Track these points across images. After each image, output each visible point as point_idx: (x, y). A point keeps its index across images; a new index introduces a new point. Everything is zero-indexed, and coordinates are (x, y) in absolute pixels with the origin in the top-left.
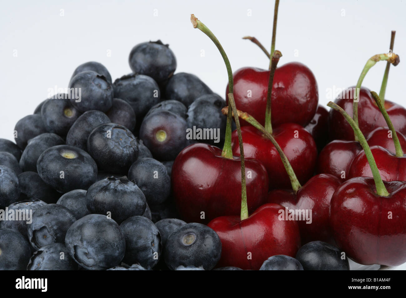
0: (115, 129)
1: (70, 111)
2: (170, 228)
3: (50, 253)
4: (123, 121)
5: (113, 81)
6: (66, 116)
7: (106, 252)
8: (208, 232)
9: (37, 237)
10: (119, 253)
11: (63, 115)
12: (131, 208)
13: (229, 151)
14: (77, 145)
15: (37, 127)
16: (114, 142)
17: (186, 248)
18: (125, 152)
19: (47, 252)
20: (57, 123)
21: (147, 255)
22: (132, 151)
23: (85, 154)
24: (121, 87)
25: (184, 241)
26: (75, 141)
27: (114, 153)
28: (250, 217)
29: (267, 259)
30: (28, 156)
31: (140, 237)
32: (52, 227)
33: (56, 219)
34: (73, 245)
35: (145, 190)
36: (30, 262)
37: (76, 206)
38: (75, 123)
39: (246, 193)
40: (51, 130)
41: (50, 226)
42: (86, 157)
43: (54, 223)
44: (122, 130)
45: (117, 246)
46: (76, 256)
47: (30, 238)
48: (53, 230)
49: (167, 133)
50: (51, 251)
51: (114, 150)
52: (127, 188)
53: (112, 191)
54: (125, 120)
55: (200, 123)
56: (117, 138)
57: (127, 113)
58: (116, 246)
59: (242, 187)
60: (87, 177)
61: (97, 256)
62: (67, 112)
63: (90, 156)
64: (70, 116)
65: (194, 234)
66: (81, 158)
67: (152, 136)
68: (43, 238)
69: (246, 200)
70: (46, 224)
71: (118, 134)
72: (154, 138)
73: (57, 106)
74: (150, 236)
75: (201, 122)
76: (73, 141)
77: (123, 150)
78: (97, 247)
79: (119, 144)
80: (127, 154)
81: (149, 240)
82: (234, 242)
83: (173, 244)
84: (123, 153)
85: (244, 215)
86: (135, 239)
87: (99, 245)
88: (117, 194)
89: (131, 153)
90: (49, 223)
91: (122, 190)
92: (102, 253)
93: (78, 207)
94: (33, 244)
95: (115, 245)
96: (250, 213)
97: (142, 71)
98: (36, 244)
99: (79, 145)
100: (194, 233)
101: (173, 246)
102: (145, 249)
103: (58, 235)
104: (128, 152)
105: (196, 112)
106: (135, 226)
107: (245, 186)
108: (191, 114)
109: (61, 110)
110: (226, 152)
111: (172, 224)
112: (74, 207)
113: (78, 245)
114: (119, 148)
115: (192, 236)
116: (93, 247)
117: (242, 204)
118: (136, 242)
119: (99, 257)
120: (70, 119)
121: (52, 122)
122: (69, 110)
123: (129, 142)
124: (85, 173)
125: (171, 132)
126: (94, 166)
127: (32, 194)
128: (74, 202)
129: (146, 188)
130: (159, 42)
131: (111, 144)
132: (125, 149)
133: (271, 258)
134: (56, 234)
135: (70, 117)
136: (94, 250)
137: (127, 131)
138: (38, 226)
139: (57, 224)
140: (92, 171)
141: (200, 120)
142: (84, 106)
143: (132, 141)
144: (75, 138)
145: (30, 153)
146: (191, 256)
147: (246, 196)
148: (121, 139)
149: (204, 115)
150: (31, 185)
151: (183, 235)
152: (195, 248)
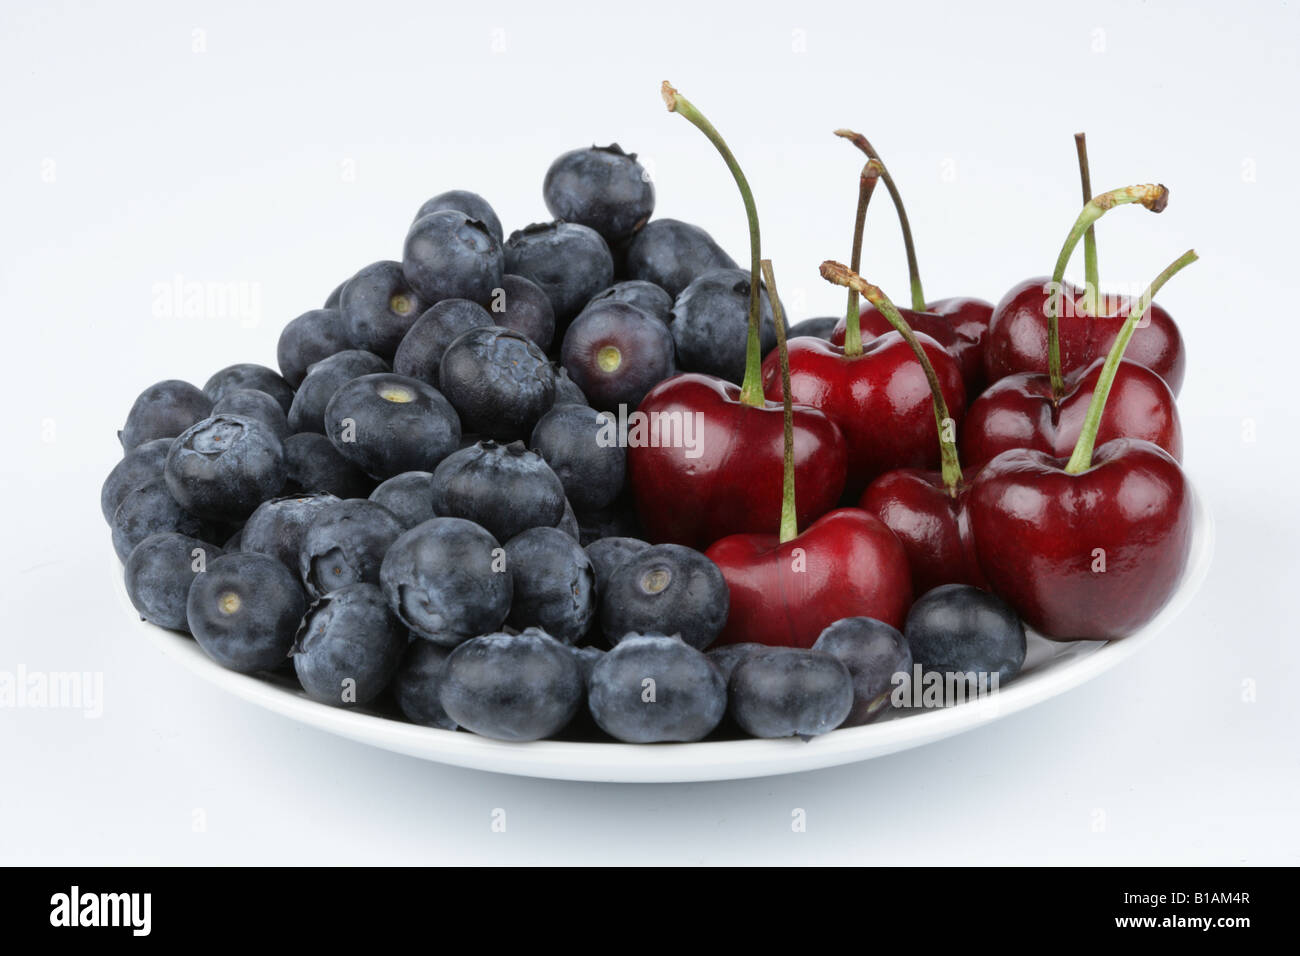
0: (502, 340)
1: (406, 302)
2: (618, 556)
3: (347, 603)
4: (526, 325)
5: (506, 237)
6: (396, 311)
7: (467, 600)
8: (698, 564)
9: (321, 572)
10: (497, 603)
11: (389, 309)
12: (529, 511)
13: (754, 390)
14: (418, 375)
15: (329, 336)
16: (498, 368)
17: (648, 598)
18: (525, 391)
19: (340, 601)
20: (373, 327)
21: (563, 612)
22: (539, 390)
23: (434, 394)
24: (524, 249)
25: (644, 584)
26: (414, 367)
27: (497, 392)
28: (802, 534)
29: (829, 625)
30: (308, 402)
31: (546, 572)
32: (353, 549)
33: (363, 532)
34: (396, 585)
35: (568, 475)
36: (303, 623)
37: (410, 508)
38: (414, 326)
39: (793, 483)
40: (361, 343)
41: (349, 547)
42: (434, 401)
43: (357, 539)
44: (519, 343)
45: (493, 586)
46: (403, 609)
47: (305, 575)
48: (356, 554)
49: (622, 353)
50: (350, 598)
51: (499, 386)
52: (522, 466)
53: (488, 470)
54: (530, 324)
55: (700, 333)
56: (506, 359)
57: (534, 307)
58: (490, 586)
59: (785, 471)
60: (437, 444)
61: (450, 608)
62: (399, 303)
63: (443, 398)
64: (404, 312)
65: (667, 569)
66: (423, 401)
67: (588, 359)
68: (334, 574)
69: (792, 498)
70: (340, 542)
71: (508, 351)
72: (593, 363)
73: (376, 288)
74: (569, 570)
75: (702, 329)
76: (410, 368)
77: (519, 386)
78: (448, 588)
79: (511, 373)
80: (529, 396)
81: (566, 579)
82: (760, 590)
83: (621, 591)
84: (519, 392)
85: (788, 530)
86: (534, 576)
87: (453, 583)
88: (499, 477)
89: (537, 392)
90: (347, 540)
91: (509, 469)
92: (460, 600)
93: (414, 509)
94: (310, 587)
95: (487, 585)
96: (801, 527)
97: (573, 215)
98: (317, 588)
99: (421, 375)
100: (667, 566)
101: (620, 597)
102: (557, 598)
103: (367, 567)
104: (530, 391)
105: (691, 307)
106: (536, 548)
107: (793, 468)
108: (680, 312)
109: (385, 298)
110: (748, 393)
111: (620, 549)
112: (405, 509)
113: (407, 583)
114: (508, 381)
115: (664, 573)
116: (439, 587)
117: (783, 508)
118: (538, 583)
119: (454, 610)
120: (404, 318)
121: (363, 325)
122: (402, 299)
123: (534, 370)
124: (433, 434)
125: (631, 350)
126: (454, 421)
127: (312, 481)
128: (405, 498)
129: (571, 470)
130: (614, 150)
131: (492, 371)
132: (523, 385)
133: (837, 624)
134: (362, 565)
135: (405, 315)
136: (442, 595)
137: (529, 344)
138: (322, 546)
139: (364, 543)
140: (449, 432)
141: (700, 327)
142: (437, 289)
143: (541, 367)
144: (414, 359)
145: (313, 393)
146: (658, 618)
147: (793, 491)
148: (515, 362)
149: (710, 316)
150: (310, 461)
151: (643, 572)
152: (668, 599)
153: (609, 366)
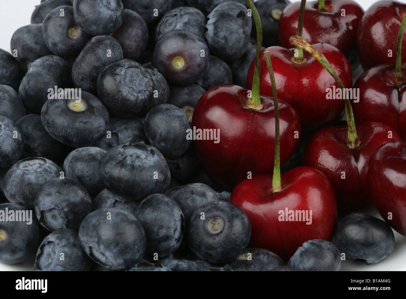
0: (128, 70)
1: (75, 31)
2: (193, 200)
3: (62, 246)
4: (135, 41)
6: (71, 37)
7: (125, 257)
9: (46, 216)
10: (140, 255)
11: (67, 36)
12: (150, 187)
13: (256, 99)
14: (85, 81)
15: (37, 43)
16: (127, 88)
17: (212, 235)
18: (140, 98)
19: (58, 244)
20: (60, 46)
21: (170, 244)
22: (147, 96)
23: (96, 103)
25: (209, 227)
26: (83, 77)
27: (128, 100)
28: (284, 189)
29: (302, 245)
30: (29, 87)
31: (161, 227)
32: (62, 209)
33: (67, 200)
34: (88, 246)
36: (39, 251)
37: (87, 172)
39: (279, 159)
41: (61, 208)
42: (96, 108)
43: (64, 204)
44: (137, 69)
45: (137, 249)
46: (92, 254)
47: (38, 218)
48: (64, 212)
49: (185, 61)
50: (63, 244)
51: (128, 98)
52: (146, 163)
53: (129, 167)
54: (137, 40)
55: (221, 40)
56: (131, 81)
57: (138, 30)
58: (136, 249)
59: (275, 153)
60: (98, 132)
61: (116, 261)
62: (72, 31)
64: (75, 36)
65: (221, 219)
66: (90, 109)
67: (168, 63)
68: (53, 218)
69: (279, 166)
70: (55, 206)
71: (131, 76)
72: (170, 65)
73: (60, 26)
74: (172, 224)
76: (81, 77)
77: (138, 96)
78: (115, 253)
79: (133, 89)
80: (142, 100)
81: (171, 229)
83: (198, 231)
84: (137, 99)
85: (277, 185)
86: (156, 229)
87: (118, 250)
88: (135, 171)
89: (146, 97)
90: (59, 205)
91: (139, 166)
92: (122, 258)
93: (89, 173)
94: (42, 224)
95: (135, 248)
96: (284, 181)
99: (87, 81)
100: (221, 217)
101: (198, 234)
102: (167, 238)
103: (70, 218)
104: (143, 97)
105: (216, 26)
106: (156, 214)
108: (210, 28)
109: (65, 31)
110: (253, 100)
111: (194, 196)
112: (85, 172)
113: (94, 246)
114: (133, 95)
115: (218, 220)
116: (111, 252)
117: (274, 170)
118: (157, 233)
119: (118, 261)
120: (75, 40)
121: (54, 44)
122: (73, 29)
123: (144, 84)
124: (96, 128)
125: (189, 59)
126: (106, 117)
128: (85, 167)
129: (166, 143)
131: (124, 90)
132: (139, 95)
133: (306, 245)
134: (67, 217)
135: (75, 38)
136: (112, 255)
137: (141, 70)
138: (46, 206)
139: (68, 206)
140: (104, 124)
141: (221, 37)
142: (91, 30)
143: (148, 82)
144: (83, 73)
145: (31, 83)
146: (218, 248)
147: (279, 163)
148: (135, 81)
149: (226, 32)
150: (34, 135)
151: (209, 220)
152: (222, 236)
153: (178, 66)
